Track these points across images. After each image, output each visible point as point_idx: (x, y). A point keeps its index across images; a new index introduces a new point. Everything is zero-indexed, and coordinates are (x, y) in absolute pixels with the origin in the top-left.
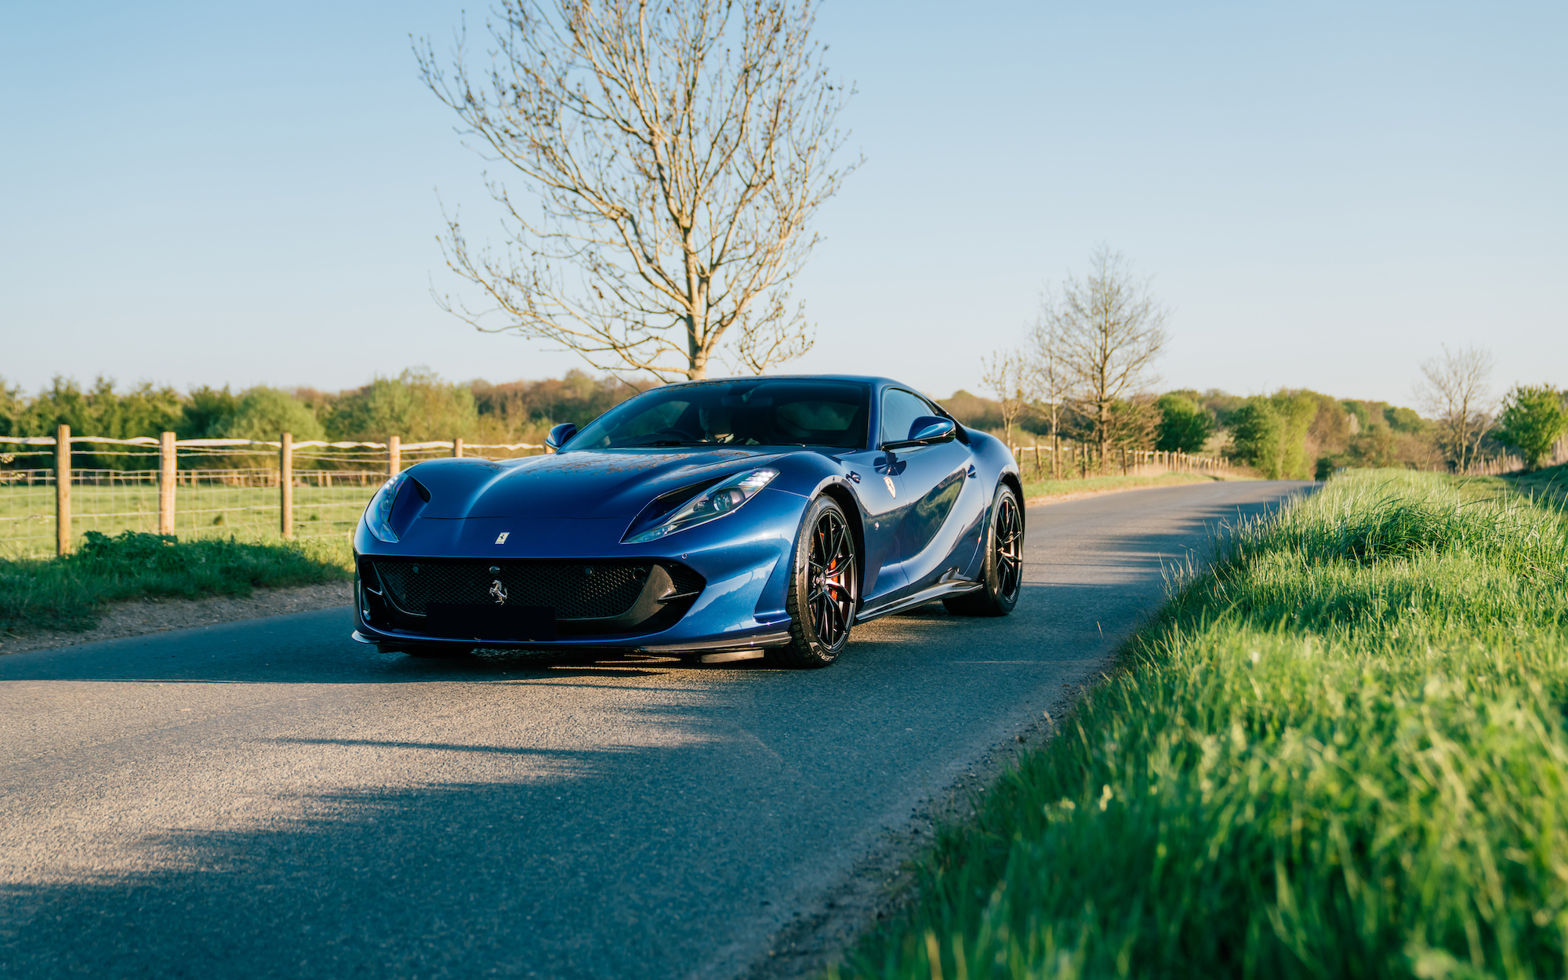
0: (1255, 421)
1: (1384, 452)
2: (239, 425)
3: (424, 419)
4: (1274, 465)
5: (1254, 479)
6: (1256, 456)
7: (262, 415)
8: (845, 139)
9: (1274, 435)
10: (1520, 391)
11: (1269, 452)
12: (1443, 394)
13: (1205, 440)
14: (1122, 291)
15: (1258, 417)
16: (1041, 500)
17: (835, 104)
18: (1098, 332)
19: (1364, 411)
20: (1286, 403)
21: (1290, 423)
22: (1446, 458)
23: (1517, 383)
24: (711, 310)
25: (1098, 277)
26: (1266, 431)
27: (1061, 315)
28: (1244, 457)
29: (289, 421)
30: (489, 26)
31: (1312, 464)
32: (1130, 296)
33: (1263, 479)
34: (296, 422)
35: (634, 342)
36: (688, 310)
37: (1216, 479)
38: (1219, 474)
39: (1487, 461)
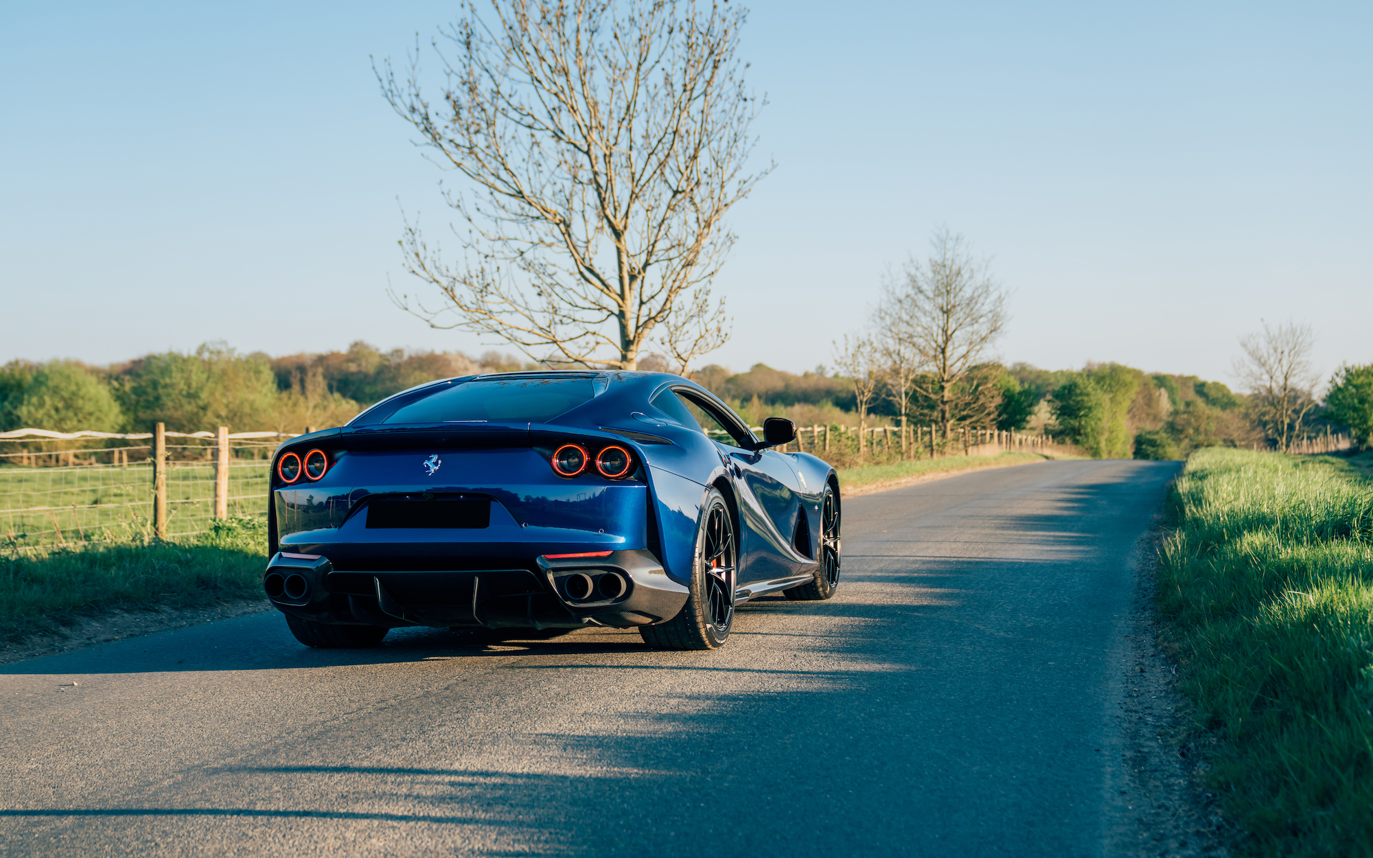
0: (1079, 398)
1: (1202, 429)
2: (29, 403)
3: (223, 395)
4: (1098, 443)
5: (1080, 458)
6: (1080, 434)
7: (55, 391)
8: (753, 145)
9: (1097, 413)
10: (1347, 371)
11: (1092, 430)
12: (1263, 370)
13: (1028, 418)
14: (962, 272)
15: (1081, 394)
16: (903, 481)
17: (748, 114)
18: (940, 314)
19: (1175, 385)
20: (1110, 377)
21: (1112, 400)
22: (1267, 435)
23: (1344, 362)
24: (644, 307)
25: (939, 259)
26: (1090, 408)
27: (902, 297)
28: (1068, 435)
29: (83, 398)
30: (434, 44)
31: (1132, 441)
32: (971, 277)
33: (1088, 458)
34: (90, 400)
35: (573, 336)
36: (620, 306)
37: (1047, 457)
38: (1047, 452)
39: (1309, 438)
